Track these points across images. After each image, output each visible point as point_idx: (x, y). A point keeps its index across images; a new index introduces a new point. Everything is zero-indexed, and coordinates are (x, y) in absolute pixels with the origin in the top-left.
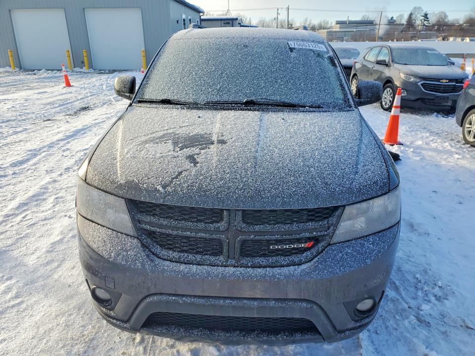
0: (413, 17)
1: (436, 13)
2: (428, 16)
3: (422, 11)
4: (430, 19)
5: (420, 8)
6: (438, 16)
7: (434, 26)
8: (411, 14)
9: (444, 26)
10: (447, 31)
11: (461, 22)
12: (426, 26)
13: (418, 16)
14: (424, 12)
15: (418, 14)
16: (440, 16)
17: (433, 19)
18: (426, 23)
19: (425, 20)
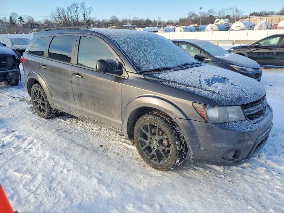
0: (13, 18)
1: (26, 17)
2: (22, 18)
3: (18, 15)
4: (24, 20)
5: (16, 13)
6: (28, 19)
7: (27, 24)
8: (11, 17)
9: (34, 25)
10: (36, 28)
11: (43, 23)
12: (23, 24)
13: (16, 18)
14: (19, 16)
15: (16, 17)
16: (29, 19)
17: (26, 21)
18: (22, 22)
19: (21, 21)
